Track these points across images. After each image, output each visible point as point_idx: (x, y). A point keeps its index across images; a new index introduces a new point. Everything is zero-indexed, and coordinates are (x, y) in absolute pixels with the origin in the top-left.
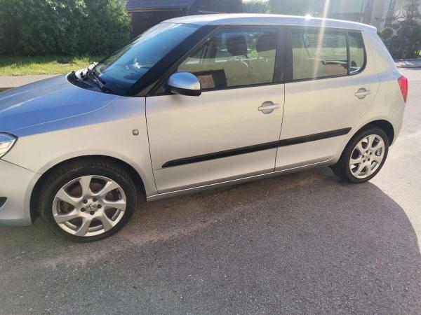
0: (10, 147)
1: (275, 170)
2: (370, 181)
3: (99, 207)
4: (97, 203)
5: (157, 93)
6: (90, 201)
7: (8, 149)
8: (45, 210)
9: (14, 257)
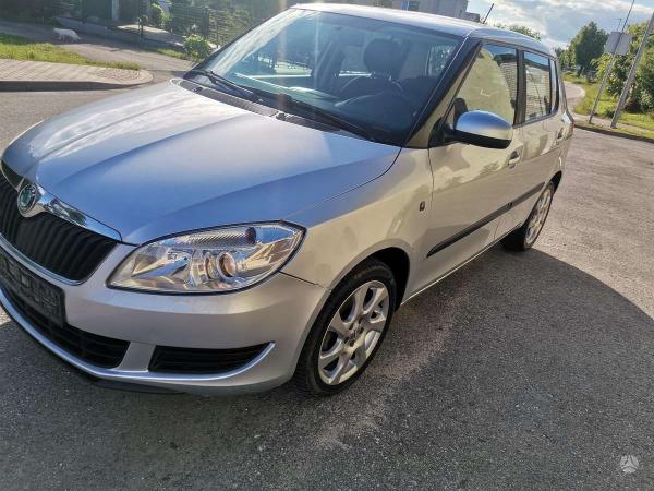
3: (361, 331)
4: (361, 326)
6: (356, 325)
8: (314, 352)
9: (253, 450)
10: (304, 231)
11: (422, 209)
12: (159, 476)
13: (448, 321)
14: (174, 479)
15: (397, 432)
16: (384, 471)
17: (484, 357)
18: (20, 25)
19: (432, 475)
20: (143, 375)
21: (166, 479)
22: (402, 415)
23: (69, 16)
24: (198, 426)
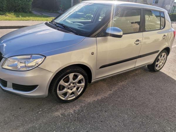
0: (42, 61)
1: (135, 67)
2: (160, 71)
3: (75, 87)
4: (74, 85)
5: (100, 36)
6: (72, 84)
7: (41, 62)
8: (54, 90)
9: (38, 113)
10: (45, 57)
11: (92, 54)
12: (12, 114)
13: (115, 88)
14: (15, 116)
15: (78, 115)
16: (67, 124)
17: (119, 99)
18: (50, 13)
19: (80, 128)
20: (11, 90)
21: (13, 115)
22: (82, 111)
23: (61, 10)
24: (29, 105)
